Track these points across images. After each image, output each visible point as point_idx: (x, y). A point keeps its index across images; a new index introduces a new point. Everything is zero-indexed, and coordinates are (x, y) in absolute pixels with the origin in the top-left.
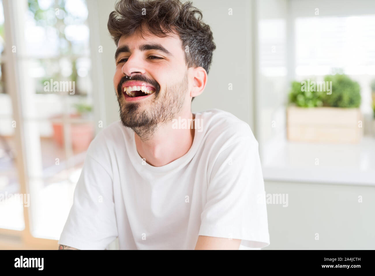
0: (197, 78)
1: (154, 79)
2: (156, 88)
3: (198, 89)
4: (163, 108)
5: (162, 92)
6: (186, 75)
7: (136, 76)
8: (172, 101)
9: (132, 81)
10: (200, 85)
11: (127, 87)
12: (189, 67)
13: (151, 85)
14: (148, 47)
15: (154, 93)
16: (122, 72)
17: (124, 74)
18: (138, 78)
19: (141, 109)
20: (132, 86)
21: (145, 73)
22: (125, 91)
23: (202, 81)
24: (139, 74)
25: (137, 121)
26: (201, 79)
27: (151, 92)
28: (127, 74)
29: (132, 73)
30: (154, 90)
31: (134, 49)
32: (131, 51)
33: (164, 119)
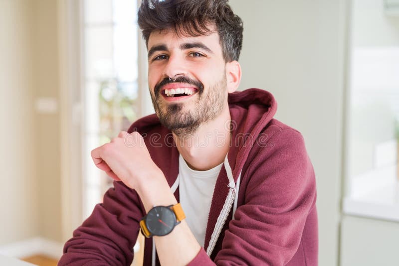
0: (232, 72)
1: (199, 81)
2: (199, 88)
3: (234, 84)
4: (207, 109)
5: (206, 91)
6: (225, 71)
7: (179, 78)
9: (175, 83)
10: (235, 80)
11: (169, 89)
12: (226, 63)
13: (195, 86)
14: (188, 46)
15: (197, 93)
16: (163, 74)
17: (166, 75)
18: (182, 80)
19: (185, 110)
20: (175, 89)
21: (188, 74)
23: (237, 76)
24: (181, 76)
25: (182, 122)
26: (236, 74)
27: (193, 93)
28: (171, 77)
29: (176, 75)
30: (196, 90)
31: (173, 48)
32: (169, 50)
33: (207, 118)
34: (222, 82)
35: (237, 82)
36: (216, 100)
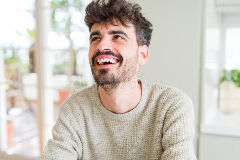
0: (143, 52)
1: (120, 55)
2: (120, 60)
3: (144, 60)
4: (124, 73)
5: (124, 62)
6: (138, 51)
7: (107, 51)
8: (130, 68)
9: (104, 55)
10: (145, 57)
11: (100, 59)
13: (116, 58)
14: (114, 32)
15: (119, 63)
16: (97, 49)
17: (98, 50)
18: (108, 53)
19: (110, 73)
20: (103, 58)
21: (113, 50)
22: (98, 62)
23: (146, 54)
24: (109, 50)
26: (145, 53)
27: (116, 62)
28: (101, 51)
29: (104, 50)
30: (118, 61)
31: (104, 33)
32: (102, 35)
33: (124, 80)
34: (135, 58)
35: (146, 59)
36: (131, 68)
